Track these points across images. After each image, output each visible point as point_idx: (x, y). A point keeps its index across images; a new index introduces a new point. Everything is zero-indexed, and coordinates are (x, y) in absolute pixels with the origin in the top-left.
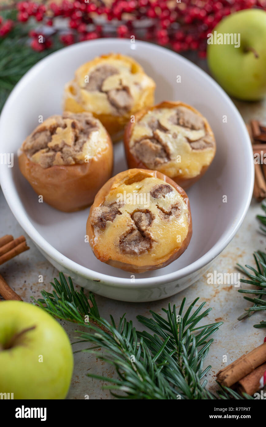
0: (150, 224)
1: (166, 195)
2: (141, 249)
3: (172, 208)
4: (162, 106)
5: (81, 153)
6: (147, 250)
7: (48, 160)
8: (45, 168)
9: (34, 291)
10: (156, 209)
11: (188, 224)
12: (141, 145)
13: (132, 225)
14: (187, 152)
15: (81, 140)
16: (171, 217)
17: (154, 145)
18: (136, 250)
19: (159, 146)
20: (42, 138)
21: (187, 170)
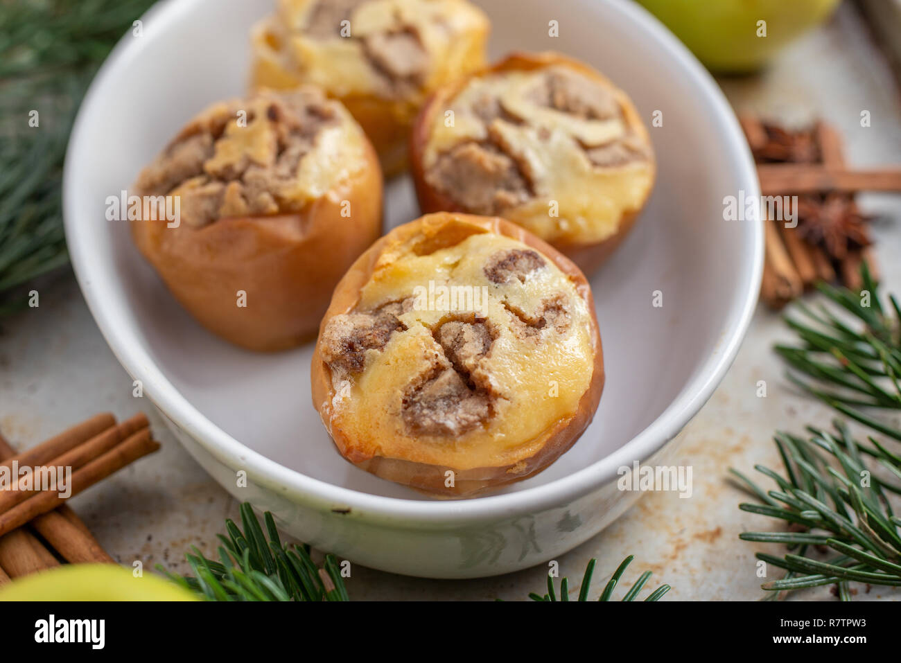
0: (486, 351)
1: (527, 277)
2: (464, 419)
3: (547, 309)
4: (510, 65)
5: (292, 181)
6: (480, 421)
7: (206, 206)
8: (199, 228)
9: (175, 562)
10: (502, 311)
11: (592, 351)
12: (457, 161)
13: (437, 356)
14: (580, 174)
15: (293, 151)
16: (544, 333)
17: (490, 159)
18: (451, 424)
19: (504, 162)
20: (190, 152)
21: (581, 222)
